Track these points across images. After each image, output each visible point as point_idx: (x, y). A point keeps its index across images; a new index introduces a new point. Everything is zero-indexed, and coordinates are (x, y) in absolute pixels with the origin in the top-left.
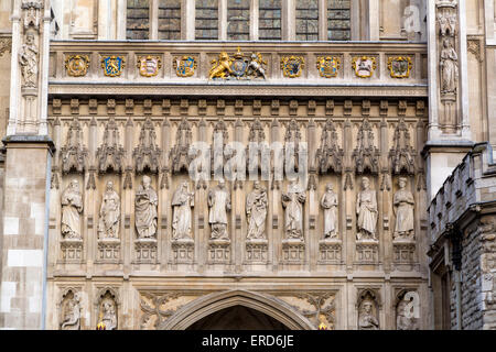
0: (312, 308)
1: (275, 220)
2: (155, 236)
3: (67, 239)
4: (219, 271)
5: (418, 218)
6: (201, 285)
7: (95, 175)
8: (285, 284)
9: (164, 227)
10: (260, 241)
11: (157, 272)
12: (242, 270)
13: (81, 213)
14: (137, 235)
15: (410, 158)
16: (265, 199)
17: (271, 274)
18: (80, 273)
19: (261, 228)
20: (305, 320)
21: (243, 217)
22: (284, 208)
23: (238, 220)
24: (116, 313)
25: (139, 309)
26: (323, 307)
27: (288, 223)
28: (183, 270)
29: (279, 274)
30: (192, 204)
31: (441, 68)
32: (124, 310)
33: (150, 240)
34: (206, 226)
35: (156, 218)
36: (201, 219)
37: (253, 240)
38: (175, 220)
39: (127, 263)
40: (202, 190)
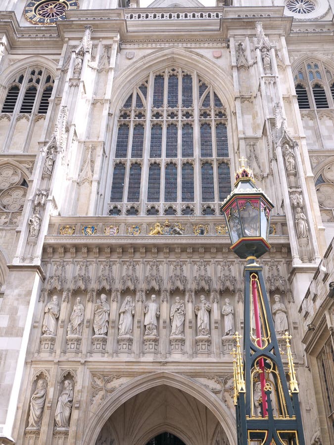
0: (218, 387)
1: (190, 322)
2: (106, 334)
3: (45, 335)
4: (149, 358)
5: (291, 321)
6: (136, 368)
7: (70, 294)
8: (198, 368)
9: (113, 327)
10: (179, 337)
11: (105, 359)
12: (166, 358)
13: (57, 319)
14: (94, 333)
15: (281, 282)
16: (183, 308)
17: (188, 360)
18: (50, 359)
19: (180, 329)
20: (213, 395)
21: (168, 321)
22: (196, 316)
23: (165, 322)
24: (73, 389)
25: (90, 387)
26: (227, 386)
27: (199, 325)
28: (124, 357)
29: (193, 360)
30: (133, 312)
31: (296, 225)
32: (78, 387)
33: (102, 336)
34: (142, 327)
35: (108, 322)
36: (139, 322)
37: (174, 336)
38: (120, 323)
39: (84, 352)
40: (140, 303)
